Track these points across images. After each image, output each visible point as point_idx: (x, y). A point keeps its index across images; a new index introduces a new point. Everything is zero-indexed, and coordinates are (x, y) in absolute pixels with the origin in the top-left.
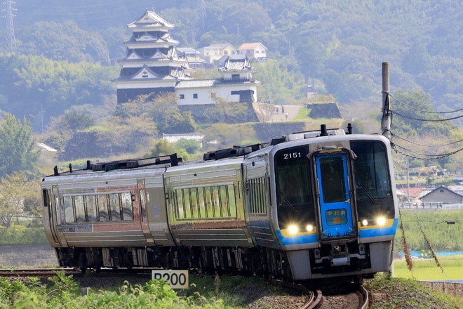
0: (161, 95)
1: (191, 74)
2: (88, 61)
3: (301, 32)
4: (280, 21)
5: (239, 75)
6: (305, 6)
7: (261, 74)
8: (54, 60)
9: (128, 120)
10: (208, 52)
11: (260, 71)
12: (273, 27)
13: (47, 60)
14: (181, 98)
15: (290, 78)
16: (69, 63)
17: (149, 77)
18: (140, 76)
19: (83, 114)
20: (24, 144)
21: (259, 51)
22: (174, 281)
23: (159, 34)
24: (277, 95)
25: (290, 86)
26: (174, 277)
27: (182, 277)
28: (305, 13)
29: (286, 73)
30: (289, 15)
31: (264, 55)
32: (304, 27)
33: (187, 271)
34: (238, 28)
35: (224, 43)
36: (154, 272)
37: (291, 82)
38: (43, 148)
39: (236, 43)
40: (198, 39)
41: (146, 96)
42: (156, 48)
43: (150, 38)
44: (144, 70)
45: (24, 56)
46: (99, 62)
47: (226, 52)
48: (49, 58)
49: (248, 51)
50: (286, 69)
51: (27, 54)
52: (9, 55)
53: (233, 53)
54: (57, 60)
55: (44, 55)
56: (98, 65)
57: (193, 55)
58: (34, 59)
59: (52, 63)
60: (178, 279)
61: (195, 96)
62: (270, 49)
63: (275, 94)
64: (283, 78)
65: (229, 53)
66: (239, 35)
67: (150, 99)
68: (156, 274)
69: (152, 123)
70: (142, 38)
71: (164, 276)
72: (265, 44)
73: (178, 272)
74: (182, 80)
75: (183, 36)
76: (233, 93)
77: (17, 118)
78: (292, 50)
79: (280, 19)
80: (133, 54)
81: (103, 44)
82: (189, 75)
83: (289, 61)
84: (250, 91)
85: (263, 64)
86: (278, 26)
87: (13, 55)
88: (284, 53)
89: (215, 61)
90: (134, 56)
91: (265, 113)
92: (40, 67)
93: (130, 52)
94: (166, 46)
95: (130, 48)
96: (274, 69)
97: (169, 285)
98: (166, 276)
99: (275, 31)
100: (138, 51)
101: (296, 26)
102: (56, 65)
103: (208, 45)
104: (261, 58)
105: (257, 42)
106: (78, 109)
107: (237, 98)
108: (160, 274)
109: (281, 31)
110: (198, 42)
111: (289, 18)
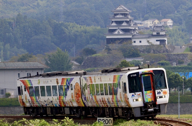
0: (125, 41)
1: (139, 32)
2: (95, 25)
3: (188, 15)
4: (179, 10)
5: (159, 33)
6: (190, 3)
7: (170, 33)
8: (80, 25)
9: (111, 52)
10: (147, 22)
11: (170, 31)
12: (176, 12)
13: (77, 25)
14: (134, 42)
15: (183, 35)
16: (86, 26)
17: (120, 33)
18: (116, 33)
19: (92, 49)
20: (65, 61)
21: (170, 22)
22: (107, 122)
23: (125, 15)
24: (177, 42)
25: (183, 38)
26: (107, 121)
27: (110, 121)
28: (190, 6)
29: (181, 32)
30: (183, 7)
31: (172, 24)
32: (189, 13)
33: (112, 118)
34: (161, 12)
35: (154, 19)
36: (98, 118)
37: (183, 36)
38: (74, 63)
39: (159, 19)
40: (143, 17)
41: (119, 41)
42: (124, 21)
43: (121, 16)
44: (118, 30)
45: (67, 23)
46: (99, 26)
47: (155, 23)
48: (78, 24)
49: (165, 23)
50: (181, 31)
51: (68, 22)
52: (60, 22)
53: (158, 23)
54: (81, 25)
55: (76, 23)
56: (99, 28)
57: (141, 24)
58: (71, 24)
59: (79, 26)
60: (108, 122)
61: (140, 42)
62: (175, 22)
63: (176, 41)
64: (179, 34)
65: (157, 23)
66: (161, 15)
67: (121, 43)
68: (99, 119)
69: (121, 53)
70: (118, 16)
71: (102, 120)
72: (172, 19)
73: (108, 119)
74: (135, 35)
75: (136, 15)
76: (157, 41)
77: (62, 50)
78: (184, 22)
79: (179, 9)
80: (114, 23)
81: (101, 18)
82: (138, 33)
83: (183, 27)
84: (164, 40)
85: (171, 28)
86: (178, 12)
87: (62, 23)
88: (181, 24)
89: (150, 26)
90: (114, 24)
91: (171, 50)
92: (74, 28)
93: (112, 22)
94: (129, 20)
95: (112, 20)
96: (176, 30)
97: (104, 124)
98: (103, 121)
99: (177, 13)
100: (116, 22)
101: (186, 12)
102: (81, 27)
103: (147, 20)
104: (170, 26)
105: (169, 18)
106: (90, 46)
107: (158, 43)
108: (101, 120)
109: (179, 14)
110: (143, 18)
111: (183, 8)
